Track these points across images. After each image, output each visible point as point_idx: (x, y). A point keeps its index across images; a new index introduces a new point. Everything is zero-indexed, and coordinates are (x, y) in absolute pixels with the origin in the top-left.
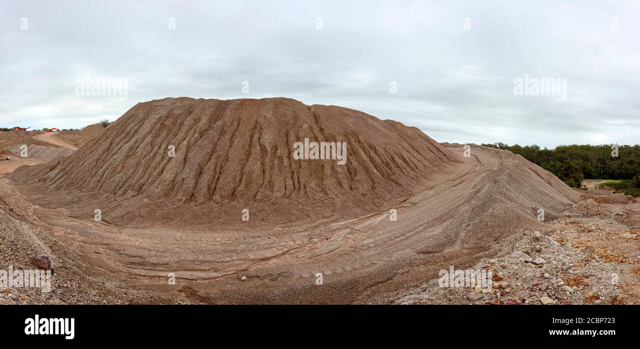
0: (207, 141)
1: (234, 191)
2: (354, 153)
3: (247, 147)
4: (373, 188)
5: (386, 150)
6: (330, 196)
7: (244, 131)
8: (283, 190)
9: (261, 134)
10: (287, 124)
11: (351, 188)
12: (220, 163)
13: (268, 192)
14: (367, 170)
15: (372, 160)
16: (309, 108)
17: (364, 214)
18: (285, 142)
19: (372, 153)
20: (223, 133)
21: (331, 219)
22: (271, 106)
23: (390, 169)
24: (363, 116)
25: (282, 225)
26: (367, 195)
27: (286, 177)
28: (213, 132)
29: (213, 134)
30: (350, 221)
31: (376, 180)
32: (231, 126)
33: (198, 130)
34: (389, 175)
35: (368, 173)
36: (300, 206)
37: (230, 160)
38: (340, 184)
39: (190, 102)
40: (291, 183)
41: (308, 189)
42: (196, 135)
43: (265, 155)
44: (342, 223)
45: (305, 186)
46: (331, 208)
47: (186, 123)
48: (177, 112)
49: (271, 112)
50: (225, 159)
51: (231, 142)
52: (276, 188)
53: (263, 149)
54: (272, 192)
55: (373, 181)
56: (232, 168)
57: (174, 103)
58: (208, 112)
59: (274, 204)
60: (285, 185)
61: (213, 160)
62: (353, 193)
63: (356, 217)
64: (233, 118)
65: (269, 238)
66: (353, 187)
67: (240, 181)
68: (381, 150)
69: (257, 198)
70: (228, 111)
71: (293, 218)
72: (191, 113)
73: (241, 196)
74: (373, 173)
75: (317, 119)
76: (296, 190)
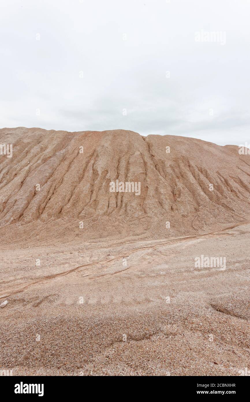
0: (47, 166)
1: (62, 209)
2: (182, 176)
3: (81, 172)
4: (197, 210)
5: (219, 174)
6: (149, 215)
7: (82, 158)
8: (106, 208)
9: (96, 161)
10: (121, 152)
11: (172, 209)
12: (55, 185)
13: (91, 210)
14: (193, 192)
15: (201, 184)
16: (144, 139)
17: (176, 235)
18: (116, 166)
19: (202, 177)
20: (64, 159)
21: (140, 237)
22: (110, 137)
23: (222, 193)
24: (198, 143)
25: (92, 240)
26: (187, 216)
27: (111, 196)
28: (55, 159)
29: (55, 160)
30: (158, 241)
31: (202, 203)
32: (72, 153)
33: (42, 157)
34: (218, 198)
35: (194, 195)
36: (117, 223)
37: (64, 182)
38: (161, 204)
39: (41, 133)
40: (114, 202)
41: (129, 208)
42: (39, 162)
43: (96, 178)
44: (150, 242)
45: (126, 205)
46: (145, 226)
47: (32, 151)
48: (26, 141)
49: (109, 142)
50: (61, 181)
51: (69, 167)
52: (100, 206)
53: (95, 173)
54: (95, 210)
55: (198, 204)
56: (64, 190)
57: (25, 133)
58: (55, 142)
59: (94, 221)
60: (109, 204)
61: (49, 183)
62: (173, 214)
63: (166, 238)
64: (76, 147)
65: (71, 253)
66: (174, 207)
67: (69, 200)
68: (213, 174)
69: (81, 214)
70: (73, 141)
71: (105, 234)
72: (40, 142)
73: (67, 213)
74: (199, 195)
75: (150, 148)
76: (118, 208)
